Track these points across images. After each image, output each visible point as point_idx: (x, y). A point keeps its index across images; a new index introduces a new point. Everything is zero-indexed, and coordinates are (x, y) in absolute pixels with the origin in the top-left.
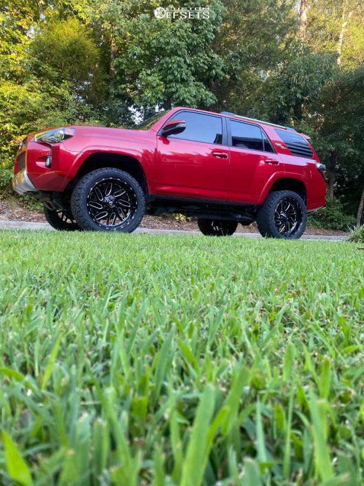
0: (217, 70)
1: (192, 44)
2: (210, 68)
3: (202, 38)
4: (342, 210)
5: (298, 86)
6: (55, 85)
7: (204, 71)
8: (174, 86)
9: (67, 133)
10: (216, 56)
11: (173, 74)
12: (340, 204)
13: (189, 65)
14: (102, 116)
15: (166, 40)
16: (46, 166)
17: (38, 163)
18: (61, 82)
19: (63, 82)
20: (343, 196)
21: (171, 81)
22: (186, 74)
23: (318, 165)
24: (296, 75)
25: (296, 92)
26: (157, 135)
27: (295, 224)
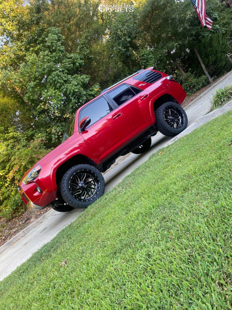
0: (78, 62)
1: (56, 59)
2: (74, 63)
3: (59, 52)
4: (195, 77)
5: (125, 35)
6: (5, 134)
7: (72, 67)
8: (64, 88)
9: (37, 170)
10: (72, 55)
11: (58, 82)
12: (192, 75)
13: (63, 71)
14: (40, 129)
15: (42, 68)
16: (40, 193)
17: (35, 195)
18: (7, 130)
19: (9, 130)
20: (190, 69)
21: (60, 87)
22: (65, 77)
23: (168, 78)
24: (119, 30)
25: (126, 39)
26: (79, 133)
27: (180, 117)
